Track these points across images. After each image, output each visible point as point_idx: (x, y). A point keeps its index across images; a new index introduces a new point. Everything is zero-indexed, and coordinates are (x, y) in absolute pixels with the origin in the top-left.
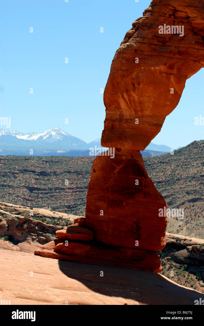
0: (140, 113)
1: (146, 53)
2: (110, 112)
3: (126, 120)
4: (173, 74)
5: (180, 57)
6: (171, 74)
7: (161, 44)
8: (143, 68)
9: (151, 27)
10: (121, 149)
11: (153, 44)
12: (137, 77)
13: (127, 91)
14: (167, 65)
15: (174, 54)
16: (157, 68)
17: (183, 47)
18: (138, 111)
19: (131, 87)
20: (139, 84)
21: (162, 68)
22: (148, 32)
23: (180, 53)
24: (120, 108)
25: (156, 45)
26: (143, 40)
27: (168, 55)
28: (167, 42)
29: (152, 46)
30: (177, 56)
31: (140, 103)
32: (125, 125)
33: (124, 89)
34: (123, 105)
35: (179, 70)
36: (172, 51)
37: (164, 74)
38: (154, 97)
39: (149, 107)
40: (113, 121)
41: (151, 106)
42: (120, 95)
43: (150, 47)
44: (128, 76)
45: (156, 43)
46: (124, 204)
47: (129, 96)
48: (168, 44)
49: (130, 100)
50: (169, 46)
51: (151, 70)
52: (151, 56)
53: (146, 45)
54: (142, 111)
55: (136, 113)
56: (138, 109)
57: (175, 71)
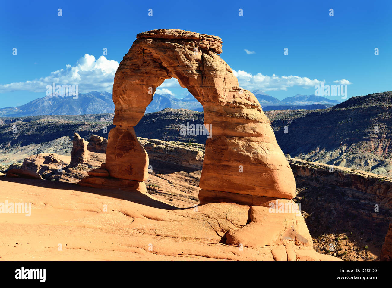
0: (130, 106)
1: (128, 74)
2: (116, 106)
3: (124, 110)
4: (144, 85)
5: (147, 75)
6: (143, 85)
7: (137, 68)
8: (127, 82)
9: (131, 60)
10: (122, 126)
11: (132, 69)
12: (125, 87)
13: (121, 95)
14: (140, 80)
15: (143, 74)
16: (134, 82)
17: (148, 70)
18: (129, 105)
19: (122, 93)
20: (126, 91)
21: (138, 82)
22: (130, 62)
23: (146, 73)
24: (121, 104)
25: (134, 69)
26: (127, 67)
27: (140, 74)
28: (140, 67)
29: (132, 70)
30: (145, 75)
31: (129, 101)
32: (124, 112)
33: (119, 94)
34: (121, 102)
35: (147, 82)
36: (142, 72)
37: (139, 85)
38: (136, 97)
39: (134, 102)
40: (118, 110)
41: (135, 102)
42: (118, 97)
43: (131, 70)
44: (120, 86)
45: (134, 68)
46: (124, 155)
47: (123, 97)
48: (140, 68)
49: (124, 99)
50: (141, 69)
51: (131, 83)
52: (131, 75)
53: (128, 70)
54: (131, 105)
55: (129, 106)
56: (129, 104)
57: (145, 83)
